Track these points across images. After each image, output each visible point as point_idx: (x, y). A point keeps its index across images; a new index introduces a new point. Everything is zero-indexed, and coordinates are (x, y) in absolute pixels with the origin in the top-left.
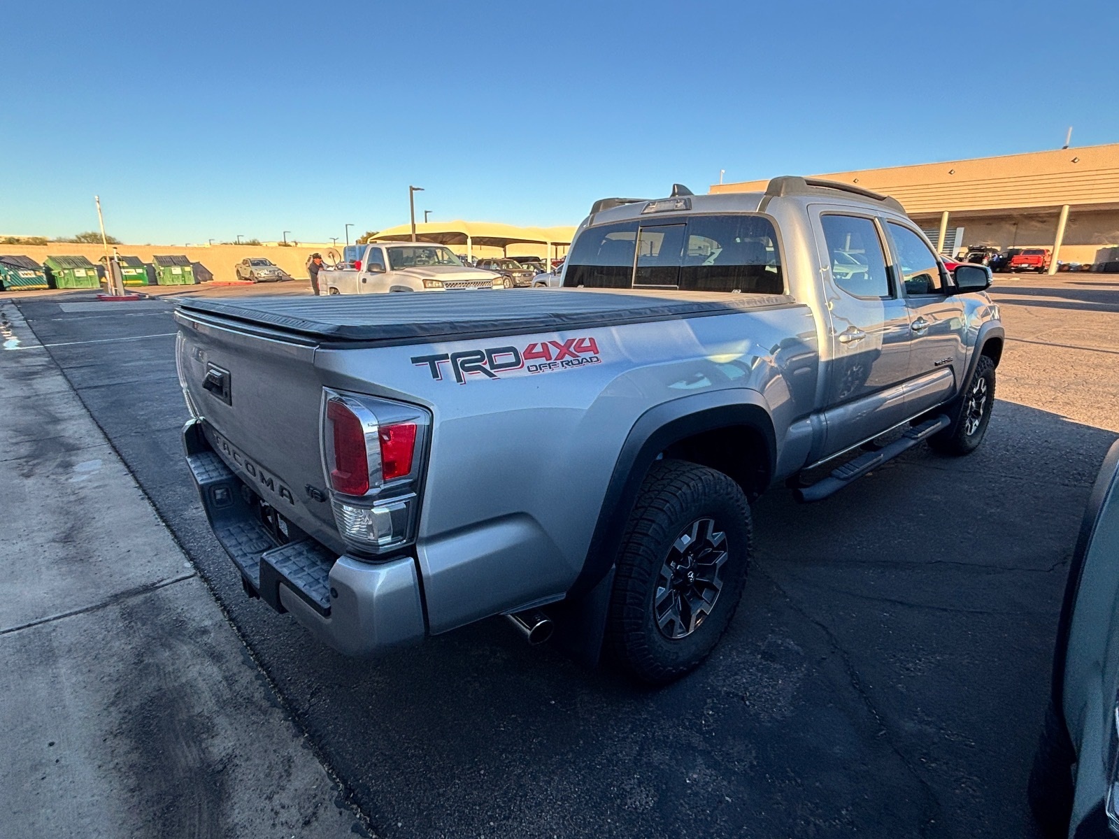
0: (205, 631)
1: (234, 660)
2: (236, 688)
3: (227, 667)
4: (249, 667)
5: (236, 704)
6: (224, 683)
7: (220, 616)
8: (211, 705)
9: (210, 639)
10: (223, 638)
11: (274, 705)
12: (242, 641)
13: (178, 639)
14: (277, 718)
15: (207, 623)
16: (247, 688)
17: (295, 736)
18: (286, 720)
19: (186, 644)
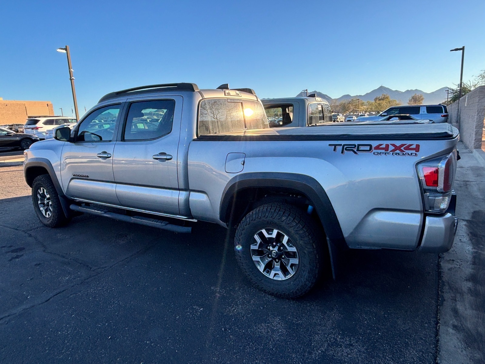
0: (455, 327)
1: (448, 305)
2: (453, 295)
3: (452, 304)
4: (443, 298)
5: (457, 291)
6: (457, 299)
7: (442, 329)
8: (466, 296)
9: (454, 321)
10: (447, 316)
11: (443, 281)
12: (439, 309)
13: (472, 333)
14: (445, 278)
15: (451, 330)
16: (449, 292)
17: (443, 272)
18: (443, 277)
19: (468, 327)
